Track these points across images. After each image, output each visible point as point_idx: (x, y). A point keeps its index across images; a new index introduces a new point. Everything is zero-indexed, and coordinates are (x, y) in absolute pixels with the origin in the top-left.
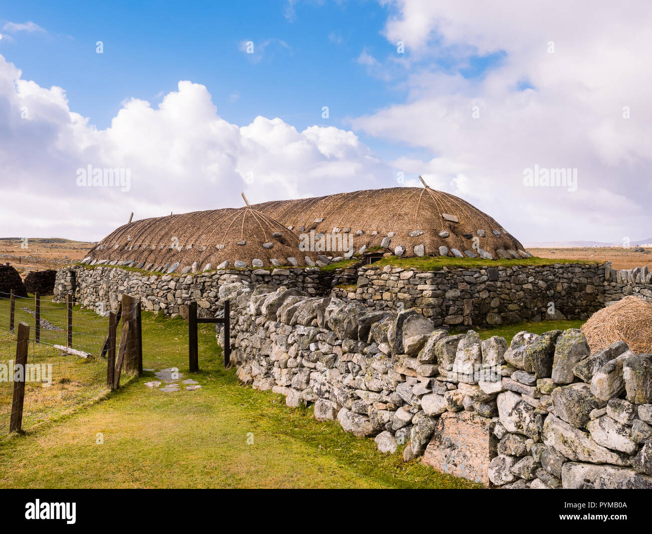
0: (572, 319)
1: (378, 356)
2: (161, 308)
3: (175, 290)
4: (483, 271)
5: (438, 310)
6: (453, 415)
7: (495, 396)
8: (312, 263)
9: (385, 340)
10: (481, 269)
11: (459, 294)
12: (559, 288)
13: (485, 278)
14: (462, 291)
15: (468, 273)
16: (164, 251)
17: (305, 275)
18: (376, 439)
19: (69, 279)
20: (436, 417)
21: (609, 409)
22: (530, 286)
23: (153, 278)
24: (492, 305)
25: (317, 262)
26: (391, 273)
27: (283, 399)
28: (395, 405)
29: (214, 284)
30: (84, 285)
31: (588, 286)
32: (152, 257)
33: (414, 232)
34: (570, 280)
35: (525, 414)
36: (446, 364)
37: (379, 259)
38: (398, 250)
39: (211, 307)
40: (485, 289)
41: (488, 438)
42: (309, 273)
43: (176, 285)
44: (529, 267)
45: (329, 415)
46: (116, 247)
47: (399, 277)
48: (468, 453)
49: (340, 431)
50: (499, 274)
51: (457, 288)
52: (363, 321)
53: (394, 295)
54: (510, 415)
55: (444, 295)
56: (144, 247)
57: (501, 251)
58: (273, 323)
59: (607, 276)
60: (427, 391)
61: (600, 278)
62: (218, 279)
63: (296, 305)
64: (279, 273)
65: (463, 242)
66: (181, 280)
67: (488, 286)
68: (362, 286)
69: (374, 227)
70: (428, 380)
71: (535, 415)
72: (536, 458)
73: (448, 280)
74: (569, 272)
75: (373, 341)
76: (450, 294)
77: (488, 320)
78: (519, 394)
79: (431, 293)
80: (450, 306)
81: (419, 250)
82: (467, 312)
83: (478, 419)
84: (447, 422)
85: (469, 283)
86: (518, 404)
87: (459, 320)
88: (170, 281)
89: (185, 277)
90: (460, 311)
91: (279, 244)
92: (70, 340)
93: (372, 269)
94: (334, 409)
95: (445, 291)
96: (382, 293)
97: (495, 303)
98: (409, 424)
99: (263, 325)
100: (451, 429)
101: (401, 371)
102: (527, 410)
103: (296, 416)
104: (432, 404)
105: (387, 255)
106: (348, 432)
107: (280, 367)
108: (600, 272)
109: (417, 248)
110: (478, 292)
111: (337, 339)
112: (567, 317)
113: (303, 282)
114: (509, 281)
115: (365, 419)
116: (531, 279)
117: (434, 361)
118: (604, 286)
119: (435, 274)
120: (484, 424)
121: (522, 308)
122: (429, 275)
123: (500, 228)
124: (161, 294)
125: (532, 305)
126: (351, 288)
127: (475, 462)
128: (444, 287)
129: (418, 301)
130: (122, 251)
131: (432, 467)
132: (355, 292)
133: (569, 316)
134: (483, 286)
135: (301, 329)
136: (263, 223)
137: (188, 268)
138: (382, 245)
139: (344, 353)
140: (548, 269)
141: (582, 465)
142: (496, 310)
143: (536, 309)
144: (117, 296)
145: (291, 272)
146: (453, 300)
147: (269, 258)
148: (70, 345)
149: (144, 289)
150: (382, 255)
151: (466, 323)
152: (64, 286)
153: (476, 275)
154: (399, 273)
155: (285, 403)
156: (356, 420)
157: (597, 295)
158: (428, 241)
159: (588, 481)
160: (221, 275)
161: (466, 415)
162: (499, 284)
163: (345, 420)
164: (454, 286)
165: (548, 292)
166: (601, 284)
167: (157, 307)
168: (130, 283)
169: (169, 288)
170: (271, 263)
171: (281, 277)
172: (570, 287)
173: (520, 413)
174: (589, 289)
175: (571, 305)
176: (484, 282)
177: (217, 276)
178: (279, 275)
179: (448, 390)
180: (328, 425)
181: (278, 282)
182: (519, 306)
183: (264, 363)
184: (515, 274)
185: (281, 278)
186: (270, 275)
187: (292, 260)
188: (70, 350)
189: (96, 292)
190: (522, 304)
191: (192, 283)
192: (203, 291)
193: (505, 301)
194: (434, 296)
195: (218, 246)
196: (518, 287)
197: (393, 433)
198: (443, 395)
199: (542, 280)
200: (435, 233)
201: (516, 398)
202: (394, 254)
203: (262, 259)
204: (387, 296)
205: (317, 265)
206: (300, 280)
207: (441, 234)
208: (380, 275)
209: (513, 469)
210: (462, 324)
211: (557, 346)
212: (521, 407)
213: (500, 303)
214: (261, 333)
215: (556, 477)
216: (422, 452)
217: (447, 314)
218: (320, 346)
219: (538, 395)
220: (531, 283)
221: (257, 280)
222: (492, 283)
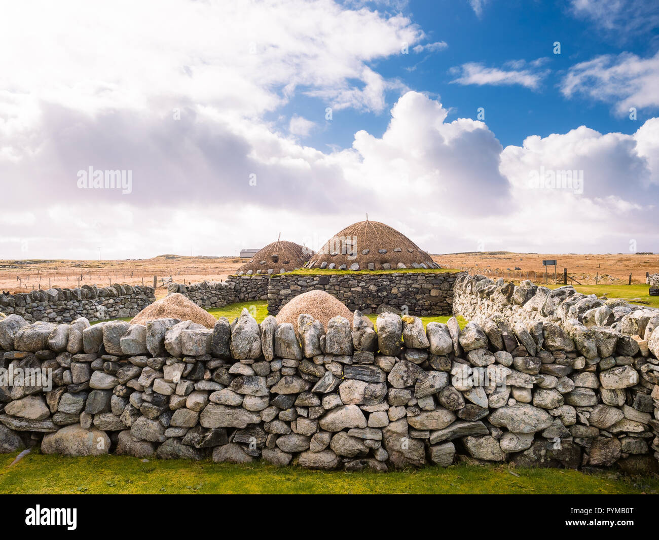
4: (316, 278)
5: (273, 301)
10: (316, 276)
11: (290, 292)
12: (394, 291)
13: (315, 283)
14: (293, 291)
15: (303, 279)
22: (359, 289)
31: (432, 291)
34: (409, 285)
44: (364, 276)
50: (330, 280)
51: (289, 289)
55: (278, 292)
61: (450, 284)
67: (318, 287)
73: (282, 283)
74: (409, 279)
79: (269, 291)
80: (282, 299)
85: (300, 286)
95: (280, 290)
108: (450, 279)
114: (339, 285)
116: (362, 284)
119: (273, 280)
121: (349, 303)
122: (270, 280)
125: (360, 302)
128: (279, 288)
134: (313, 288)
140: (384, 277)
146: (285, 296)
153: (309, 281)
157: (446, 297)
164: (288, 287)
165: (379, 294)
166: (451, 289)
172: (408, 291)
174: (434, 293)
184: (346, 280)
190: (349, 301)
196: (346, 289)
199: (374, 285)
220: (361, 287)
221: (243, 282)
222: (321, 286)
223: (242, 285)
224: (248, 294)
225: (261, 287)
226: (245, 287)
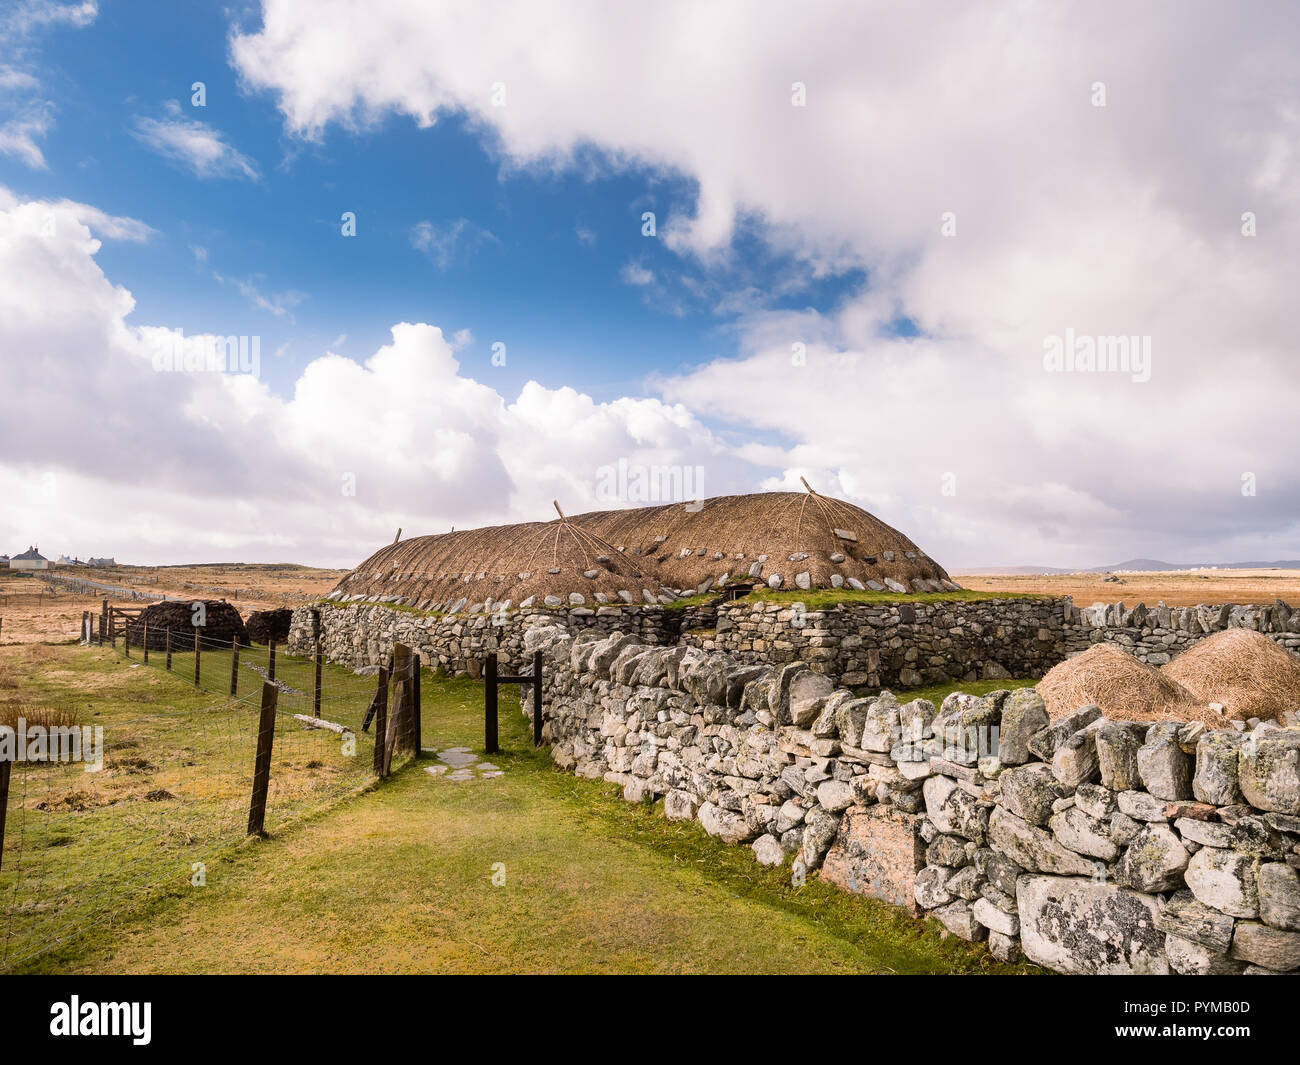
0: (1021, 678)
1: (756, 728)
2: (440, 663)
3: (462, 637)
4: (893, 610)
5: (832, 665)
6: (863, 810)
7: (920, 783)
8: (653, 600)
9: (765, 706)
10: (891, 606)
11: (861, 642)
12: (1000, 633)
13: (897, 619)
14: (864, 638)
15: (873, 612)
16: (445, 582)
17: (643, 615)
18: (753, 846)
19: (310, 621)
20: (839, 813)
21: (1078, 798)
22: (959, 631)
23: (430, 620)
24: (907, 658)
25: (660, 597)
26: (764, 613)
27: (619, 791)
28: (780, 797)
29: (516, 628)
30: (332, 630)
31: (1041, 631)
32: (429, 590)
33: (796, 555)
34: (1016, 622)
35: (963, 807)
36: (851, 738)
37: (747, 593)
38: (773, 580)
39: (511, 661)
40: (896, 635)
41: (912, 841)
42: (648, 614)
43: (462, 630)
44: (958, 604)
45: (686, 812)
46: (378, 576)
47: (776, 618)
48: (885, 864)
49: (702, 836)
50: (915, 614)
51: (858, 634)
52: (734, 679)
53: (769, 644)
54: (943, 808)
55: (839, 643)
56: (416, 576)
57: (917, 581)
58: (605, 683)
59: (1068, 616)
60: (826, 777)
61: (1057, 618)
62: (522, 621)
63: (637, 657)
64: (607, 613)
65: (863, 568)
66: (470, 623)
67: (902, 630)
68: (724, 631)
69: (739, 547)
70: (826, 762)
71: (977, 808)
72: (980, 868)
73: (844, 622)
74: (1014, 610)
75: (747, 707)
76: (848, 642)
77: (902, 679)
78: (954, 779)
79: (821, 640)
80: (848, 659)
81: (803, 580)
82: (873, 667)
83: (897, 815)
84: (854, 820)
85: (874, 626)
86: (953, 793)
87: (862, 679)
88: (454, 624)
89: (476, 619)
90: (862, 667)
91: (606, 572)
92: (318, 708)
93: (737, 607)
94: (693, 804)
95: (841, 638)
96: (752, 641)
97: (911, 655)
98: (801, 824)
99: (591, 687)
100: (860, 830)
101: (788, 748)
102: (966, 801)
103: (638, 814)
104: (833, 795)
105: (758, 587)
106: (714, 836)
107: (615, 745)
108: (1057, 610)
109: (799, 577)
110: (887, 639)
111: (697, 705)
112: (1012, 674)
113: (641, 626)
114: (930, 624)
115: (738, 817)
116: (961, 621)
117: (835, 734)
118: (1063, 630)
119: (827, 614)
120: (906, 822)
121: (949, 661)
122: (818, 615)
123: (915, 549)
124: (441, 642)
125: (964, 657)
126: (707, 634)
127: (896, 876)
128: (839, 633)
129: (803, 653)
130: (385, 581)
131: (834, 885)
132: (714, 639)
133: (1016, 674)
134: (894, 631)
135: (645, 692)
136: (584, 543)
137: (479, 606)
138: (750, 573)
139: (707, 725)
140: (984, 606)
141: (1044, 877)
142: (913, 665)
143: (969, 663)
144: (378, 646)
145: (623, 611)
146: (852, 651)
147: (592, 592)
148: (318, 715)
149: (417, 634)
150: (751, 587)
151: (871, 684)
152: (303, 632)
153: (885, 615)
154: (776, 612)
155: (622, 796)
156: (726, 819)
157: (1054, 643)
158: (815, 568)
159: (1054, 900)
160: (526, 616)
161: (882, 810)
162: (916, 628)
163: (710, 820)
164: (853, 631)
165: (985, 639)
166: (1059, 627)
167: (435, 661)
168: (398, 627)
169: (452, 635)
170: (595, 598)
171: (610, 618)
172: (1016, 632)
173: (956, 806)
174: (1042, 635)
175: (1018, 657)
176: (896, 625)
177: (521, 617)
178: (607, 616)
179: (854, 774)
180: (685, 827)
181: (606, 626)
182: (946, 659)
183: (591, 740)
184: (939, 613)
185: (610, 620)
186: (594, 615)
187: (625, 594)
188: (320, 722)
189: (349, 640)
190: (949, 656)
191: (486, 627)
192: (500, 638)
193: (926, 652)
194: (826, 645)
195: (521, 576)
196: (943, 633)
197: (778, 837)
198: (848, 782)
199: (977, 622)
200: (826, 556)
201: (951, 785)
202: (767, 585)
203: (583, 593)
204: (758, 644)
205: (659, 602)
206: (636, 623)
207: (833, 557)
208: (749, 615)
209: (948, 885)
210: (865, 684)
211: (1005, 712)
212: (958, 797)
213: (919, 655)
214: (588, 696)
215: (1008, 896)
216: (819, 863)
217: (845, 671)
218: (672, 714)
219: (980, 780)
220: (960, 626)
222: (907, 626)
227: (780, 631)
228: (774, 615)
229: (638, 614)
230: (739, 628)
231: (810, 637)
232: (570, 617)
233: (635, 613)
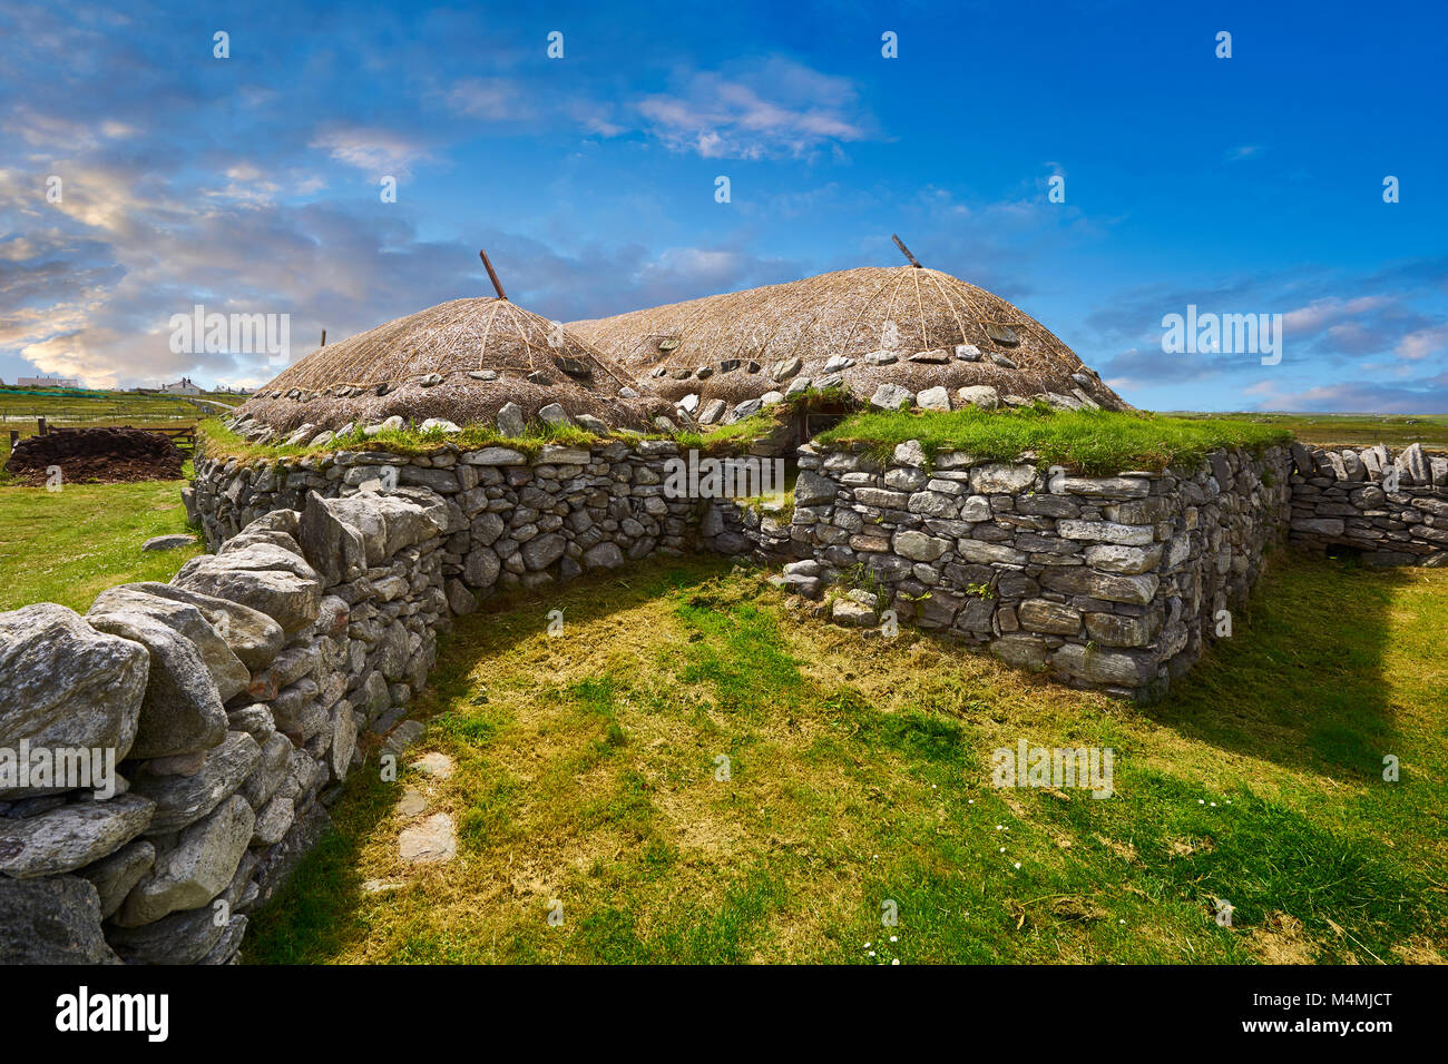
3: (241, 506)
5: (1154, 621)
14: (1191, 537)
17: (637, 462)
24: (1220, 569)
42: (648, 458)
43: (241, 492)
47: (967, 483)
50: (1227, 469)
51: (1185, 529)
53: (944, 544)
55: (1165, 559)
62: (340, 480)
64: (556, 459)
66: (253, 478)
68: (813, 503)
76: (1177, 553)
79: (1135, 555)
88: (233, 477)
95: (1167, 544)
96: (892, 531)
97: (1225, 561)
113: (632, 483)
119: (1152, 483)
122: (1131, 485)
124: (220, 511)
128: (1166, 531)
129: (1063, 581)
132: (786, 518)
145: (593, 454)
154: (966, 469)
160: (346, 469)
169: (228, 499)
171: (563, 470)
177: (337, 472)
178: (557, 466)
181: (553, 487)
185: (564, 474)
186: (525, 466)
194: (1148, 569)
204: (911, 542)
206: (621, 477)
208: (880, 471)
217: (1166, 628)
221: (481, 484)
223: (481, 502)
224: (522, 547)
225: (585, 505)
226: (501, 513)
227: (984, 516)
228: (962, 475)
229: (626, 460)
230: (853, 500)
231: (1091, 543)
232: (466, 471)
233: (620, 457)
